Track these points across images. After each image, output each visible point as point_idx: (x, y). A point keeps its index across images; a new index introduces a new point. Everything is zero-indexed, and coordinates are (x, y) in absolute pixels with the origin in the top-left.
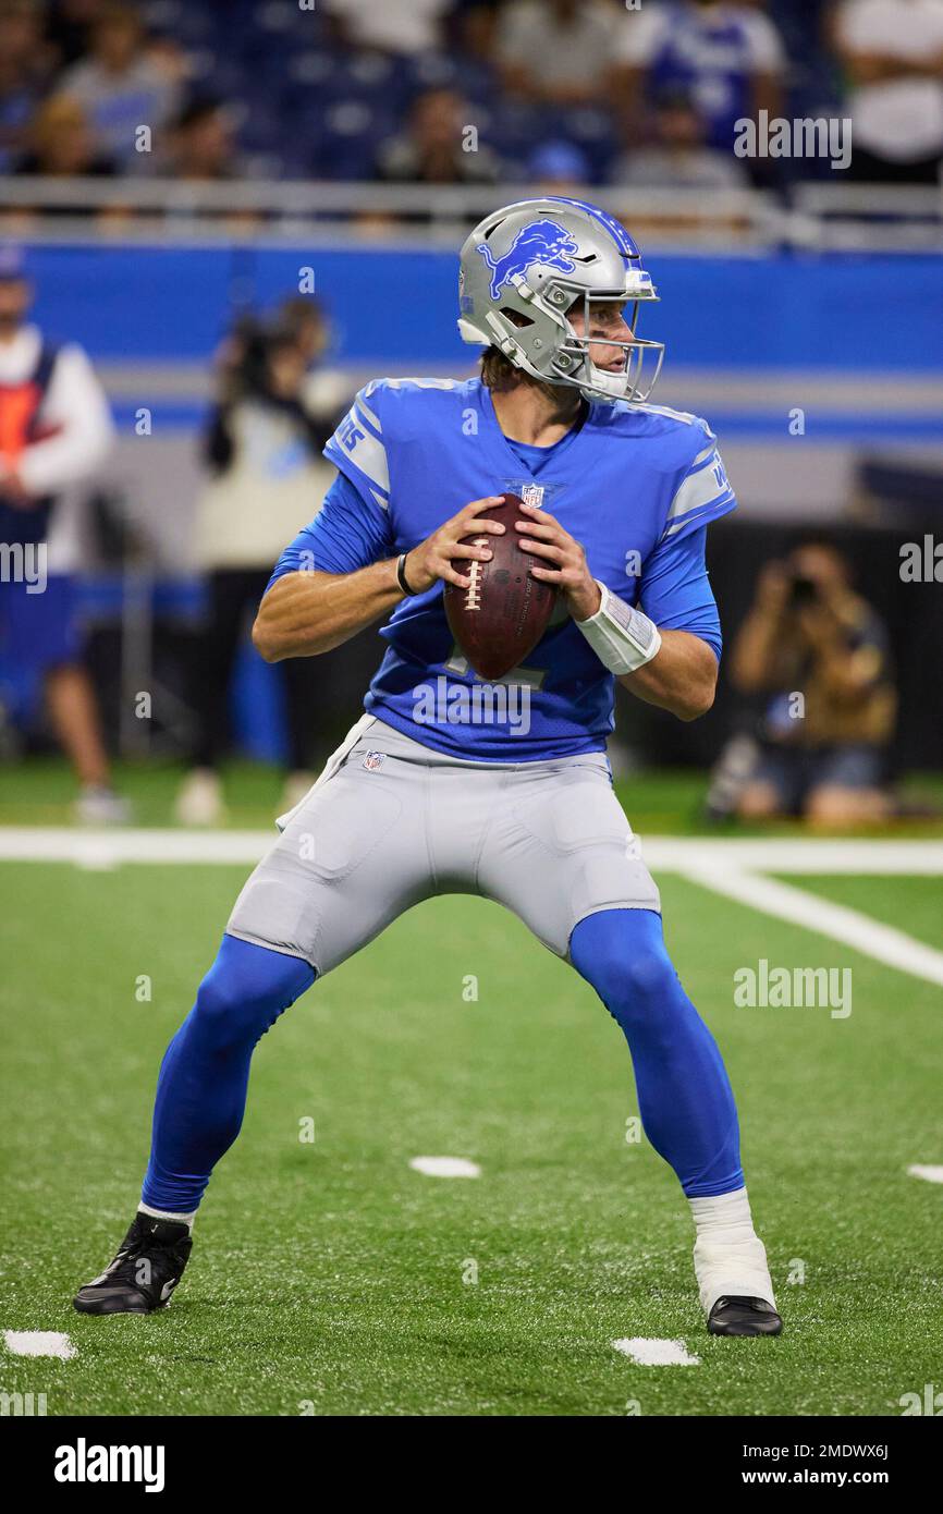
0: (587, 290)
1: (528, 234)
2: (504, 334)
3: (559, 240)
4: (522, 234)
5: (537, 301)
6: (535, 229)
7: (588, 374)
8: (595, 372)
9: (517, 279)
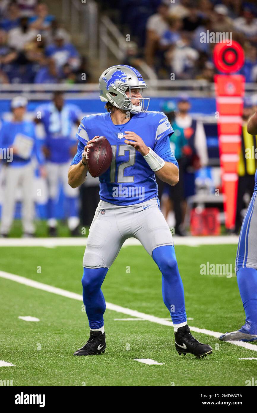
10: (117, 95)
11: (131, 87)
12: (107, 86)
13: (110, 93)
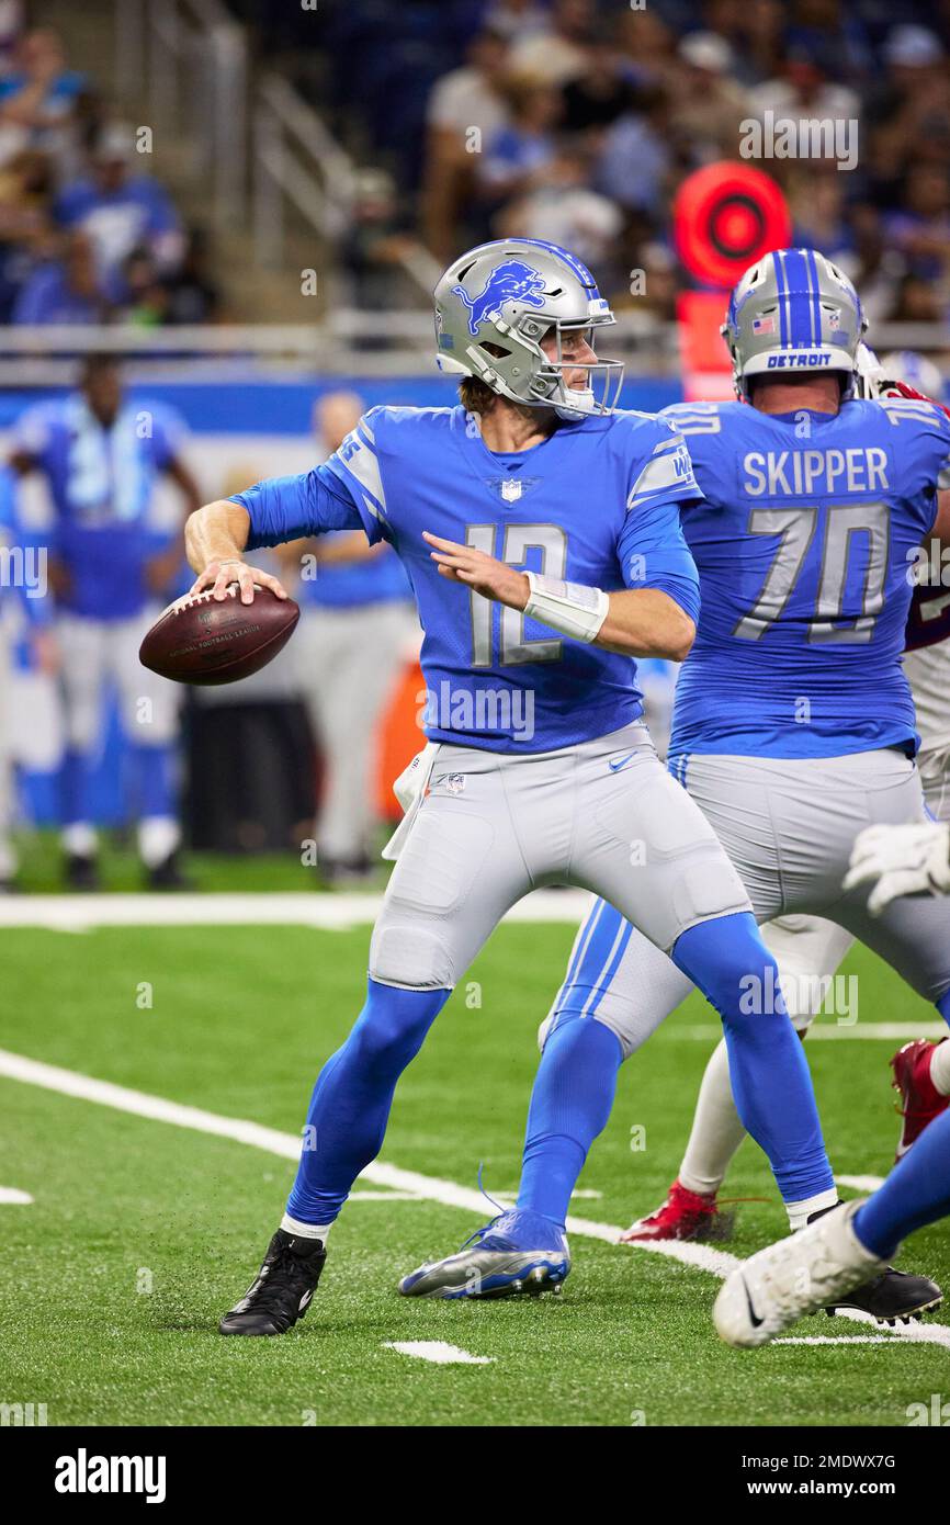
0: (558, 320)
1: (500, 274)
2: (484, 366)
3: (528, 278)
4: (494, 275)
5: (513, 334)
6: (505, 269)
7: (562, 394)
8: (568, 393)
9: (493, 316)
10: (509, 353)
11: (562, 325)
12: (473, 322)
13: (484, 344)
